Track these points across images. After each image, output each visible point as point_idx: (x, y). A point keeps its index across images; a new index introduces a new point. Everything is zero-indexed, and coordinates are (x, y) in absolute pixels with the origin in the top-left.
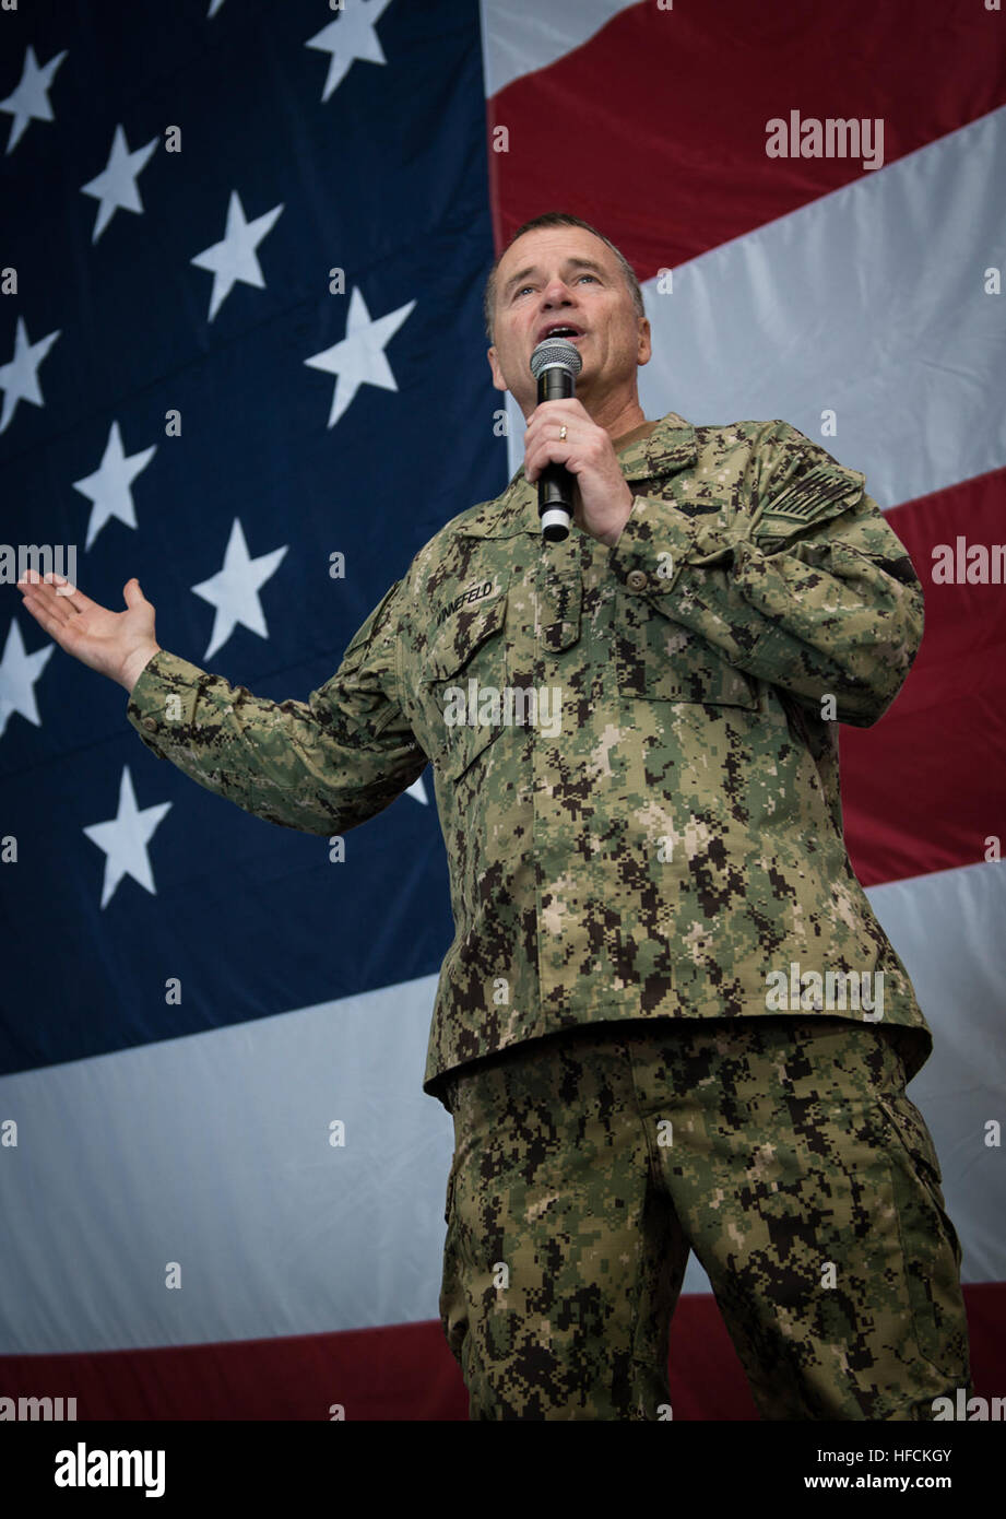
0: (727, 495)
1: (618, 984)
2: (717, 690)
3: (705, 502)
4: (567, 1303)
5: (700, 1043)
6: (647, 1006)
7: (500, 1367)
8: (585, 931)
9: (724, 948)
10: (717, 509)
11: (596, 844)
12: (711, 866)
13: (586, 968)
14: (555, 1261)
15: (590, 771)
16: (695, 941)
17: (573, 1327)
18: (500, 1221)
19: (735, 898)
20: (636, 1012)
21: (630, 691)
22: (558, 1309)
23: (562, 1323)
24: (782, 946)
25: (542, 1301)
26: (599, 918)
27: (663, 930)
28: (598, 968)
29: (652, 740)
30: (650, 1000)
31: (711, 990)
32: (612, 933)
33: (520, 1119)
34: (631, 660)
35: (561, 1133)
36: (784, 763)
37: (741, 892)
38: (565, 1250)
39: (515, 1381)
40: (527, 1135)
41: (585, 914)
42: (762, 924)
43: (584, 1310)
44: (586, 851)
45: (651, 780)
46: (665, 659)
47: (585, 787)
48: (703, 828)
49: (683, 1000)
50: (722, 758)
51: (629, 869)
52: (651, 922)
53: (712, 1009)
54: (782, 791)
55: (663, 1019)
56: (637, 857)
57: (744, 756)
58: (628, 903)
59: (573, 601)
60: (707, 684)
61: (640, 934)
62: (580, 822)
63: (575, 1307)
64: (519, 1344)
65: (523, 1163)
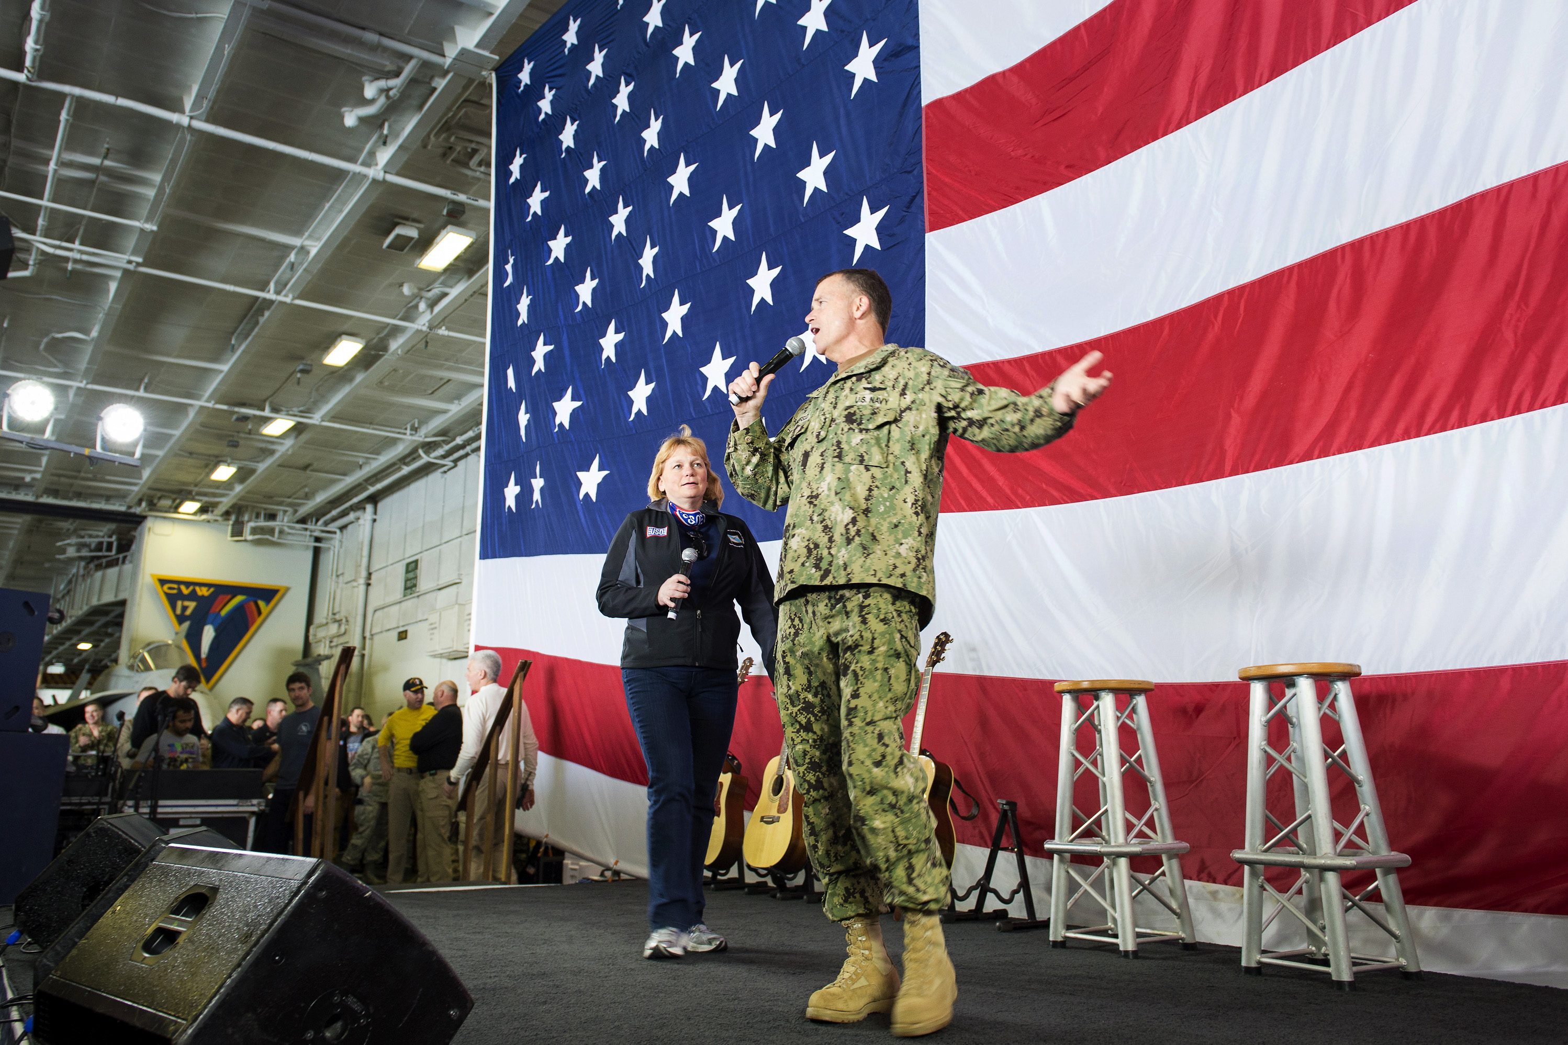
0: (891, 384)
1: (814, 570)
2: (870, 459)
3: (882, 386)
4: (816, 688)
5: (841, 592)
6: (822, 580)
7: (795, 709)
8: (805, 550)
9: (851, 557)
10: (885, 389)
11: (815, 518)
12: (850, 526)
13: (803, 565)
14: (810, 673)
15: (820, 490)
16: (842, 554)
17: (819, 696)
18: (787, 659)
19: (857, 538)
20: (817, 583)
21: (837, 459)
22: (813, 690)
23: (815, 695)
24: (871, 556)
25: (808, 688)
26: (812, 546)
27: (833, 551)
28: (807, 564)
29: (839, 479)
30: (823, 578)
31: (843, 573)
32: (815, 552)
33: (793, 620)
34: (839, 448)
35: (805, 626)
36: (891, 493)
37: (859, 536)
38: (812, 669)
39: (802, 714)
40: (794, 627)
41: (807, 543)
42: (865, 548)
43: (822, 690)
44: (811, 520)
45: (837, 494)
46: (851, 447)
47: (817, 496)
48: (851, 511)
49: (834, 578)
50: (867, 487)
51: (826, 527)
52: (830, 548)
53: (842, 581)
54: (888, 504)
55: (826, 585)
56: (829, 523)
57: (877, 487)
58: (823, 540)
59: (828, 421)
60: (866, 457)
61: (825, 552)
62: (812, 509)
63: (819, 689)
64: (802, 701)
65: (792, 637)
